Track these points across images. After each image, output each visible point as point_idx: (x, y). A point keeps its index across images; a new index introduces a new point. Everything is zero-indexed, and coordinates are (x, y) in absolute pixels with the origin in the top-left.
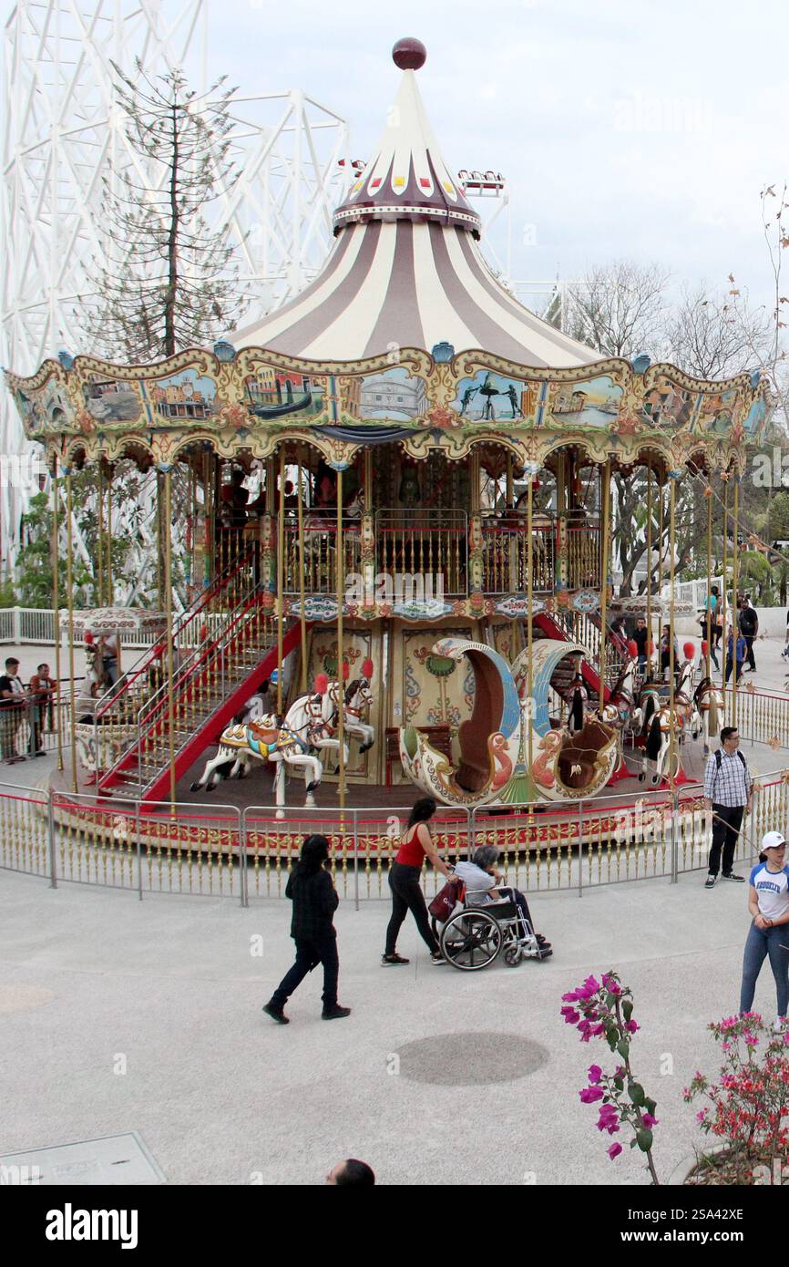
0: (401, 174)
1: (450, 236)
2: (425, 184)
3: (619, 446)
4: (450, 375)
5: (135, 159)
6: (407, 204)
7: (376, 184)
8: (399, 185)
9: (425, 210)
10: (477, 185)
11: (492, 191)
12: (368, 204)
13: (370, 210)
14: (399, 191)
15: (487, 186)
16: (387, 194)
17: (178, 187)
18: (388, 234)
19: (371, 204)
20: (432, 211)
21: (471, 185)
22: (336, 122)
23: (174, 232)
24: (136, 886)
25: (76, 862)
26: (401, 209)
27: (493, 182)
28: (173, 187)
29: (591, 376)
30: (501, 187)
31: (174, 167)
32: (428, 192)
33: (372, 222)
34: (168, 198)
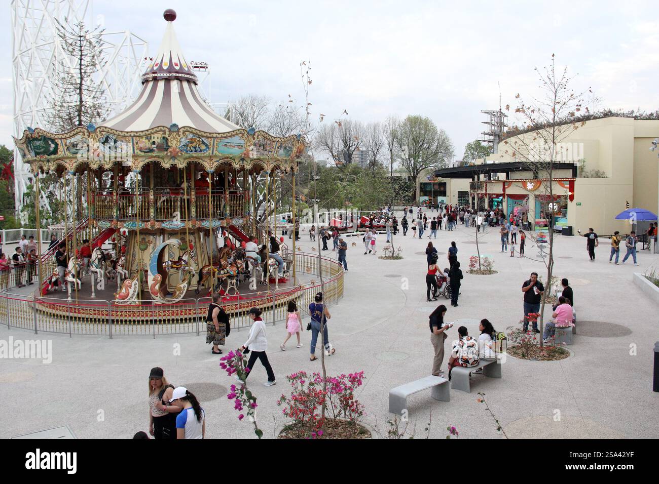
0: (166, 61)
1: (185, 84)
2: (176, 65)
5: (65, 56)
6: (170, 73)
7: (156, 65)
8: (165, 65)
9: (177, 75)
10: (197, 67)
11: (203, 69)
12: (154, 73)
13: (156, 75)
14: (165, 68)
15: (201, 67)
16: (161, 69)
17: (82, 67)
18: (161, 84)
19: (156, 73)
20: (180, 75)
21: (195, 67)
22: (143, 43)
23: (81, 84)
24: (69, 332)
25: (45, 324)
26: (168, 75)
27: (204, 66)
28: (80, 67)
30: (207, 68)
31: (81, 59)
32: (177, 68)
33: (155, 79)
34: (79, 71)
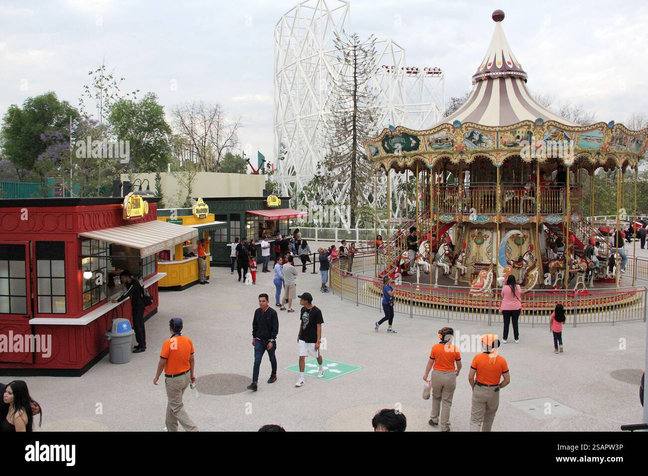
0: (499, 60)
2: (509, 63)
3: (600, 156)
4: (541, 130)
7: (490, 65)
8: (499, 64)
9: (509, 73)
12: (487, 72)
14: (499, 66)
16: (495, 68)
18: (496, 83)
19: (489, 72)
20: (512, 73)
26: (500, 73)
28: (355, 75)
29: (593, 129)
32: (511, 66)
33: (490, 79)
